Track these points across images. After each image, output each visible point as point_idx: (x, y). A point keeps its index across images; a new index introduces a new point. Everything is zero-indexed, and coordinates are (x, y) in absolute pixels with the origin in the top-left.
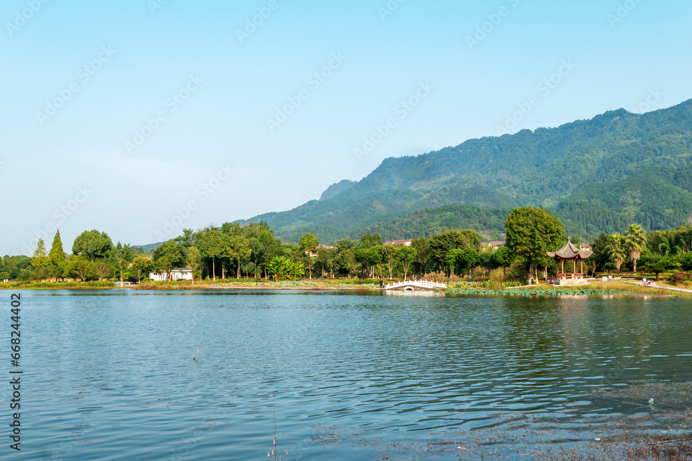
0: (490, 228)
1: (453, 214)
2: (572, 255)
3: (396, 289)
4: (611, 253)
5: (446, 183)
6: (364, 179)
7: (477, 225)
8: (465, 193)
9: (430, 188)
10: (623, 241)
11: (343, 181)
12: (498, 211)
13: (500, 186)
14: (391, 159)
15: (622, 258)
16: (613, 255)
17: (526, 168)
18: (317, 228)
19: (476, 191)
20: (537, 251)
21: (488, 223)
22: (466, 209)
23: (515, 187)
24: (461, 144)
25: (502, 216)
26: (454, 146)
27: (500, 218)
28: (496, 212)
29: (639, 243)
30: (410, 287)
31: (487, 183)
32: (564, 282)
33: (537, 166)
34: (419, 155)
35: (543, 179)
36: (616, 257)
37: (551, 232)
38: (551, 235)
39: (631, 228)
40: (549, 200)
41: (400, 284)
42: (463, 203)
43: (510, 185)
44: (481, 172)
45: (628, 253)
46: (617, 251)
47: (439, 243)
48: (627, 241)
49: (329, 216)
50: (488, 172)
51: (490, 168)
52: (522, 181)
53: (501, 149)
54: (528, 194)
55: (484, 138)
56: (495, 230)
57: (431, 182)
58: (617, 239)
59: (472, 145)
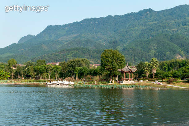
0: (94, 58)
1: (78, 51)
2: (128, 71)
3: (52, 84)
4: (144, 70)
5: (75, 37)
6: (38, 34)
7: (88, 57)
8: (83, 42)
9: (68, 40)
10: (149, 65)
11: (28, 35)
12: (97, 51)
13: (98, 40)
14: (51, 26)
15: (149, 72)
16: (145, 71)
17: (110, 32)
18: (16, 56)
19: (88, 41)
20: (114, 69)
21: (93, 56)
22: (84, 50)
23: (105, 40)
24: (82, 21)
25: (99, 53)
27: (98, 54)
28: (96, 51)
29: (156, 66)
30: (58, 84)
31: (93, 38)
32: (125, 82)
33: (114, 31)
34: (63, 25)
35: (117, 37)
36: (146, 72)
37: (120, 61)
38: (120, 62)
39: (153, 59)
40: (119, 47)
41: (54, 82)
42: (82, 46)
43: (103, 40)
44: (90, 33)
45: (151, 70)
46: (147, 69)
48: (151, 65)
49: (22, 51)
50: (93, 33)
51: (94, 32)
52: (108, 38)
53: (99, 24)
54: (110, 43)
55: (92, 18)
56: (96, 59)
57: (68, 37)
58: (147, 64)
59: (87, 21)
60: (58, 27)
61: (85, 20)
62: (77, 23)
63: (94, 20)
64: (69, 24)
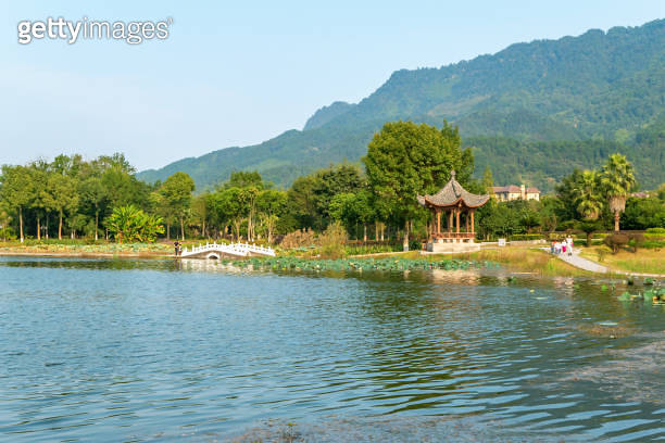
0: (532, 170)
1: (480, 149)
3: (196, 257)
4: (580, 201)
5: (480, 104)
6: (365, 100)
7: (514, 165)
8: (504, 120)
9: (457, 114)
10: (598, 181)
11: (336, 103)
12: (545, 147)
13: (555, 111)
14: (403, 73)
15: (596, 209)
16: (583, 203)
17: (594, 85)
19: (520, 117)
20: (406, 195)
21: (531, 162)
22: (498, 143)
23: (577, 112)
24: (503, 51)
25: (550, 153)
26: (493, 54)
27: (547, 155)
28: (542, 147)
29: (623, 185)
30: (215, 255)
31: (538, 106)
32: (440, 247)
33: (610, 81)
34: (443, 67)
35: (618, 99)
36: (587, 207)
37: (434, 163)
38: (434, 168)
39: (612, 160)
40: (625, 131)
41: (200, 249)
42: (500, 134)
43: (571, 110)
44: (530, 91)
45: (607, 199)
46: (588, 198)
47: (323, 185)
48: (605, 181)
49: (313, 153)
50: (539, 91)
51: (543, 86)
52: (587, 104)
53: (559, 58)
54: (595, 121)
55: (536, 42)
56: (540, 173)
57: (459, 105)
58: (589, 178)
59: (518, 53)
60: (425, 75)
61: (514, 47)
62: (488, 57)
63: (543, 46)
64: (462, 64)
